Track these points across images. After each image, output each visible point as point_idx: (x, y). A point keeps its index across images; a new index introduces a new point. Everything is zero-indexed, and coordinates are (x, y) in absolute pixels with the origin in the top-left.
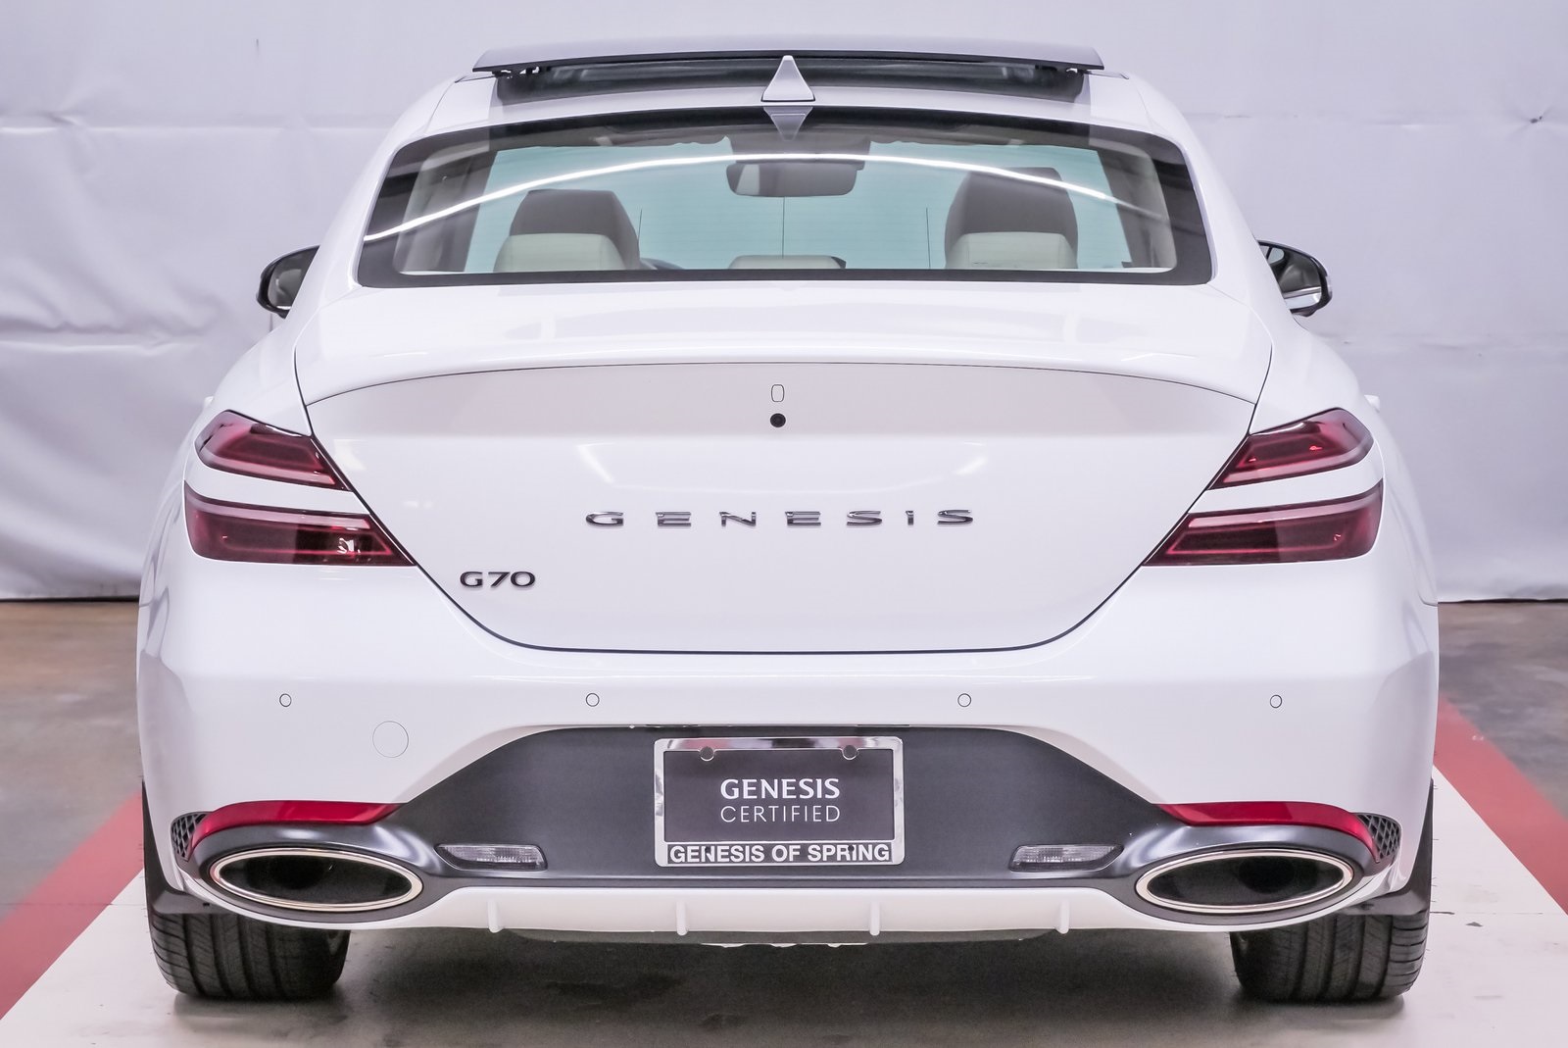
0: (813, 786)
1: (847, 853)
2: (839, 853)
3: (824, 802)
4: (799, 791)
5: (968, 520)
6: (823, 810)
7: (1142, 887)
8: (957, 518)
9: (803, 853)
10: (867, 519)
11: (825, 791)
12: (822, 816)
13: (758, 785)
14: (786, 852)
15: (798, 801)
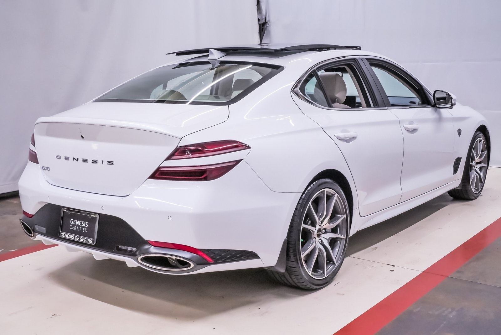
0: (84, 223)
1: (86, 240)
2: (85, 240)
3: (85, 227)
4: (81, 224)
5: (112, 164)
6: (84, 229)
7: (139, 259)
8: (111, 163)
9: (80, 239)
10: (95, 162)
11: (86, 225)
12: (84, 231)
13: (76, 221)
14: (77, 238)
15: (81, 226)
